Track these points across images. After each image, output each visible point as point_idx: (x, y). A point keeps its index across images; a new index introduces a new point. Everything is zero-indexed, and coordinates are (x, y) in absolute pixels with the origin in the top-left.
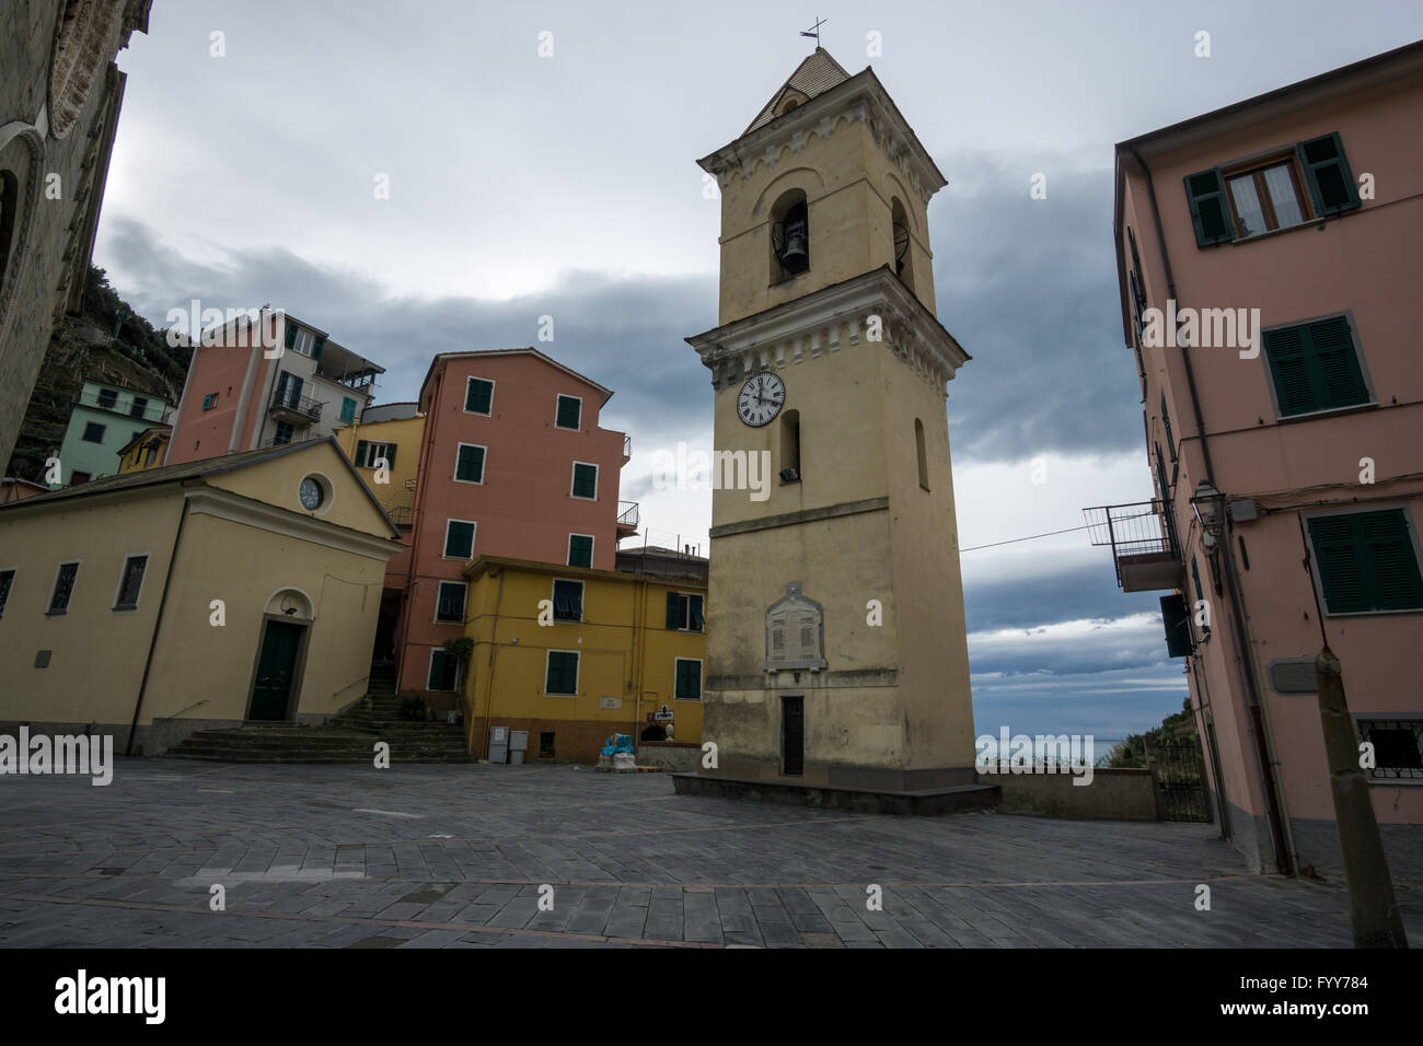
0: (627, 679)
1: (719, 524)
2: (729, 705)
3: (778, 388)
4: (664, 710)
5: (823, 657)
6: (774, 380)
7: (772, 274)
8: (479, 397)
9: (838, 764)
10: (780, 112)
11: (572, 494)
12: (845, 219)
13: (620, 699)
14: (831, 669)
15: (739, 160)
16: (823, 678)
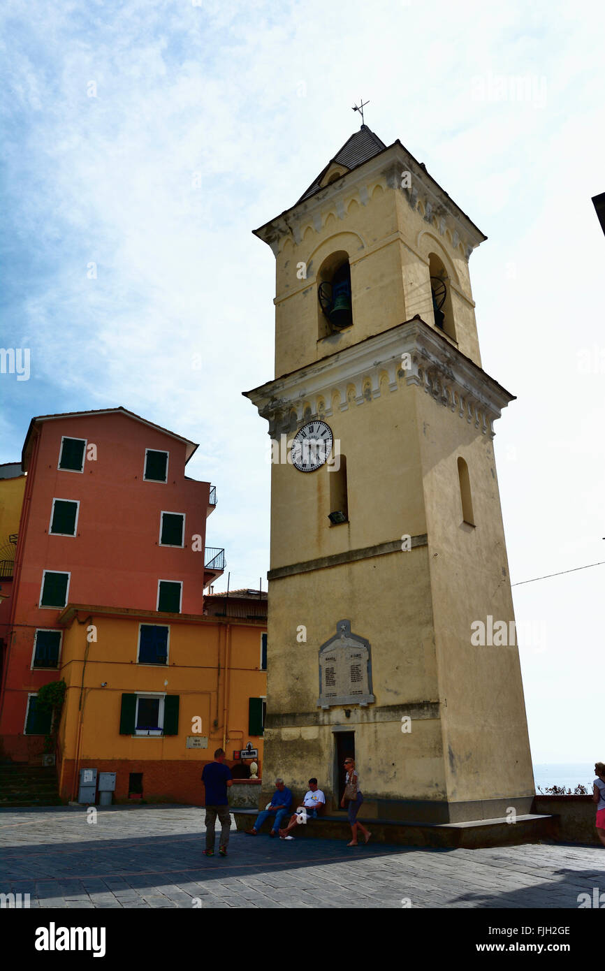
0: (213, 718)
1: (276, 567)
2: (286, 742)
3: (327, 435)
4: (249, 748)
5: (371, 692)
6: (323, 428)
7: (320, 329)
8: (73, 455)
9: (387, 797)
10: (325, 182)
11: (160, 542)
12: (382, 276)
13: (207, 739)
14: (379, 704)
15: (290, 228)
16: (371, 713)
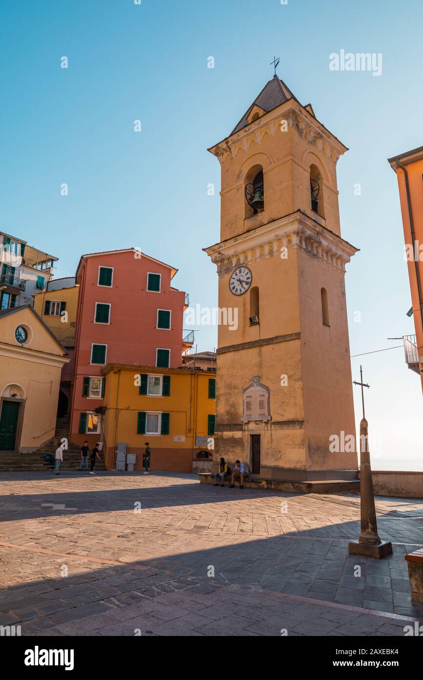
0: (188, 426)
1: (221, 347)
2: (226, 439)
3: (249, 275)
5: (269, 415)
6: (247, 271)
7: (246, 212)
8: (106, 277)
9: (276, 467)
10: (250, 119)
11: (157, 327)
12: (281, 182)
13: (185, 437)
14: (273, 421)
15: (229, 148)
16: (269, 425)
